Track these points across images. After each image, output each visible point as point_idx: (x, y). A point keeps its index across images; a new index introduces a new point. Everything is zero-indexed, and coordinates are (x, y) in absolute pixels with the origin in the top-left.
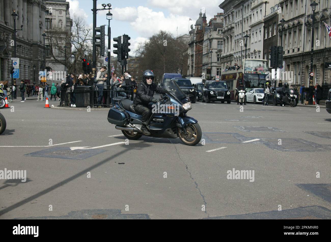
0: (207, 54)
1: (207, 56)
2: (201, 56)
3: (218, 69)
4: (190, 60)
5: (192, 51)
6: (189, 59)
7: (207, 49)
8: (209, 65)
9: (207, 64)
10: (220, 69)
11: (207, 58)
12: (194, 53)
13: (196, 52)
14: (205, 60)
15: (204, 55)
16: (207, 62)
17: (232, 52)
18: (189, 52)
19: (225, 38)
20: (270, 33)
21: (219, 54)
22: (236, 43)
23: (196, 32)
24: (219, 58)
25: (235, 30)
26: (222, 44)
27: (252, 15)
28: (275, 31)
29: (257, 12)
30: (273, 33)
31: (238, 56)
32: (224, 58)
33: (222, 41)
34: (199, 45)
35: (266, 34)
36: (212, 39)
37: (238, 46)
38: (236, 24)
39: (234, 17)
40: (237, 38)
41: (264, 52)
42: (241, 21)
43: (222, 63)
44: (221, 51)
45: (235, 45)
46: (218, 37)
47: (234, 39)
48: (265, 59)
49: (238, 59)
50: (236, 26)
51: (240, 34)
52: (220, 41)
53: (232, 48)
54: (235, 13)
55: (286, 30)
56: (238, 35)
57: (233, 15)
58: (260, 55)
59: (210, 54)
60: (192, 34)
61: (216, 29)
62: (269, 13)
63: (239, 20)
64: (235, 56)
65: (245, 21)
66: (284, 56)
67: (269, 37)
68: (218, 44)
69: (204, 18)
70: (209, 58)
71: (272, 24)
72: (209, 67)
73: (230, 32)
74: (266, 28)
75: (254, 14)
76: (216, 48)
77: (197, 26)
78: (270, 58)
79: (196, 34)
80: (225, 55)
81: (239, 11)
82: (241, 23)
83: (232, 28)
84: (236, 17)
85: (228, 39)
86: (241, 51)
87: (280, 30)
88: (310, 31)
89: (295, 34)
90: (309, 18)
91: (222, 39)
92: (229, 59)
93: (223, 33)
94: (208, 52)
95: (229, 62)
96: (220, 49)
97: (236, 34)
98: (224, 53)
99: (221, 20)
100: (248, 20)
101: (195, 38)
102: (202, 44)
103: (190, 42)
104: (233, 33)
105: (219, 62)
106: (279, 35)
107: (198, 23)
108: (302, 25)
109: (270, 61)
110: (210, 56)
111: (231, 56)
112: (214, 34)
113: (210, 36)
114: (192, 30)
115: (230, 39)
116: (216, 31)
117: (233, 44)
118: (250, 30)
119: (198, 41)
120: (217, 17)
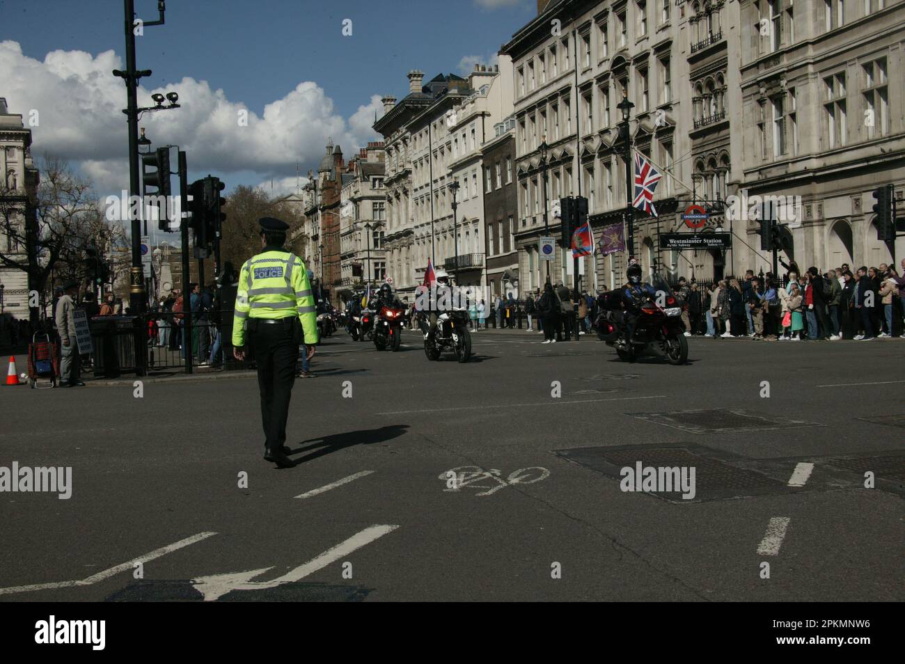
0: (350, 232)
1: (351, 237)
2: (335, 237)
3: (376, 264)
4: (311, 247)
5: (315, 228)
6: (309, 245)
7: (350, 221)
8: (357, 257)
9: (351, 255)
10: (383, 264)
11: (351, 240)
12: (320, 232)
13: (324, 229)
14: (346, 246)
15: (342, 235)
16: (351, 249)
17: (410, 226)
18: (308, 229)
19: (392, 195)
20: (499, 179)
21: (377, 232)
22: (417, 204)
23: (320, 186)
24: (378, 239)
25: (413, 177)
26: (383, 210)
27: (453, 142)
28: (509, 173)
29: (464, 136)
30: (504, 179)
31: (424, 234)
32: (391, 238)
33: (383, 203)
34: (329, 214)
35: (489, 182)
36: (361, 199)
37: (422, 212)
38: (415, 162)
39: (409, 149)
40: (420, 193)
41: (487, 220)
42: (426, 156)
43: (387, 251)
44: (381, 225)
45: (416, 209)
46: (374, 193)
47: (412, 196)
48: (491, 236)
49: (426, 240)
50: (416, 167)
51: (427, 185)
52: (378, 204)
53: (410, 216)
54: (411, 141)
55: (536, 171)
56: (421, 188)
57: (407, 145)
58: (476, 231)
59: (357, 232)
60: (312, 191)
61: (368, 176)
62: (492, 136)
63: (421, 155)
64: (417, 233)
65: (436, 157)
66: (535, 227)
67: (496, 189)
68: (374, 210)
69: (338, 155)
70: (356, 240)
71: (502, 160)
72: (356, 260)
73: (403, 182)
74: (488, 168)
75: (456, 141)
76: (370, 217)
77: (323, 174)
78: (501, 233)
79: (322, 190)
80: (393, 232)
81: (421, 135)
82: (428, 161)
83: (408, 172)
84: (415, 148)
85: (398, 197)
86: (432, 222)
87: (521, 171)
88: (591, 170)
89: (558, 180)
90: (589, 143)
91: (383, 198)
92: (404, 240)
93: (386, 185)
94: (352, 228)
95: (404, 248)
96: (378, 219)
97: (416, 185)
98: (391, 228)
99: (377, 157)
100: (443, 153)
101: (319, 199)
102: (338, 212)
103: (309, 209)
104: (410, 182)
105: (379, 249)
106: (518, 182)
107: (325, 166)
108: (572, 158)
109: (501, 241)
110: (358, 237)
111: (408, 233)
112: (365, 189)
113: (356, 193)
114: (312, 181)
115: (402, 196)
116: (368, 181)
117: (410, 209)
118: (449, 175)
119: (326, 205)
120: (369, 151)
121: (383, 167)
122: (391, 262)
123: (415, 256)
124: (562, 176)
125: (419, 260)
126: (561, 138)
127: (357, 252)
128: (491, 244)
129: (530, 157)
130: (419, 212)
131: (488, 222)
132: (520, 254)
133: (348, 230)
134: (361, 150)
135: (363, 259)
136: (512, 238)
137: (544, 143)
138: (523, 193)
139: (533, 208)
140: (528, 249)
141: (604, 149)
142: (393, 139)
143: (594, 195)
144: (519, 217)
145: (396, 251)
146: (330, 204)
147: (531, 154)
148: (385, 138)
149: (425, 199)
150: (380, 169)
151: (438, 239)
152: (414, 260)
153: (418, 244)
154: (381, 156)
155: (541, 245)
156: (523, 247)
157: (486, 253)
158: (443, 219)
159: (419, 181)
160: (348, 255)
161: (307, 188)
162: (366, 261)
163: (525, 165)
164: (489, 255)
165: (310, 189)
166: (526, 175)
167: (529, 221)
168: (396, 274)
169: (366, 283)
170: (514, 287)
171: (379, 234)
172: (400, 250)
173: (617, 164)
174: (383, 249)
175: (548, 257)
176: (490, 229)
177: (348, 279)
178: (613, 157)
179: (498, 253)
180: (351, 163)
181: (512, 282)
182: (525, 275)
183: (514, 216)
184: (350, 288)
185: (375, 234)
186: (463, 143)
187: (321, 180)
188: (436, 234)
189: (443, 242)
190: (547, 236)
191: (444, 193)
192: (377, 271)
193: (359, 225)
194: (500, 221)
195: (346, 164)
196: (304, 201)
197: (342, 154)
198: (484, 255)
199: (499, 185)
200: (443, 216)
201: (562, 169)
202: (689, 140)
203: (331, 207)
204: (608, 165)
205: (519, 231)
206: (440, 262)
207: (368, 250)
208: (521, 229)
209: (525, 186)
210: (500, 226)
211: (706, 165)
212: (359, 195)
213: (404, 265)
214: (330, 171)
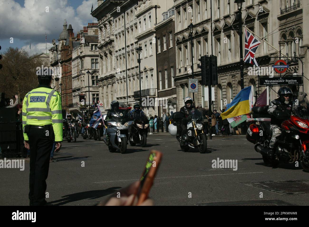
0: (78, 76)
1: (78, 79)
2: (69, 79)
3: (93, 95)
6: (53, 84)
7: (78, 69)
8: (82, 90)
9: (79, 90)
10: (98, 95)
11: (79, 81)
13: (62, 74)
14: (75, 84)
15: (73, 78)
16: (79, 86)
17: (113, 72)
19: (103, 54)
20: (165, 45)
21: (94, 76)
22: (118, 60)
23: (60, 48)
24: (94, 80)
25: (115, 43)
26: (97, 63)
27: (138, 23)
28: (171, 42)
29: (145, 20)
30: (168, 45)
31: (122, 77)
32: (102, 80)
33: (97, 59)
34: (65, 65)
35: (159, 47)
36: (84, 57)
37: (120, 64)
38: (116, 35)
39: (113, 27)
40: (119, 53)
41: (158, 69)
42: (123, 32)
43: (100, 87)
44: (96, 72)
45: (117, 63)
46: (92, 53)
47: (115, 55)
48: (160, 79)
49: (123, 81)
50: (117, 38)
51: (123, 49)
52: (94, 59)
53: (113, 67)
54: (113, 22)
55: (187, 41)
56: (120, 50)
57: (111, 25)
58: (152, 75)
59: (82, 76)
60: (55, 52)
61: (89, 43)
62: (161, 20)
63: (120, 31)
64: (117, 77)
65: (128, 32)
66: (186, 73)
67: (163, 51)
68: (92, 63)
69: (70, 31)
70: (81, 81)
71: (167, 34)
72: (81, 92)
73: (109, 46)
74: (159, 39)
75: (140, 22)
76: (90, 68)
77: (61, 41)
78: (166, 77)
79: (61, 51)
80: (103, 76)
81: (119, 19)
82: (123, 35)
83: (112, 41)
84: (116, 26)
85: (106, 55)
86: (126, 70)
87: (178, 40)
88: (219, 40)
89: (199, 45)
90: (218, 24)
91: (97, 56)
92: (110, 81)
93: (99, 48)
94: (79, 74)
95: (110, 85)
96: (95, 68)
97: (117, 49)
98: (102, 74)
99: (94, 32)
100: (132, 30)
101: (59, 56)
102: (70, 64)
103: (53, 62)
104: (113, 47)
105: (95, 86)
106: (176, 47)
107: (63, 37)
108: (208, 33)
109: (166, 81)
110: (83, 79)
111: (112, 76)
112: (87, 51)
113: (81, 53)
114: (55, 46)
115: (109, 55)
116: (88, 46)
117: (113, 62)
118: (136, 43)
119: (63, 60)
120: (89, 28)
121: (97, 38)
122: (102, 93)
123: (116, 90)
124: (202, 43)
125: (119, 92)
126: (201, 21)
127: (82, 88)
128: (161, 83)
129: (183, 32)
130: (119, 64)
131: (159, 70)
132: (177, 89)
133: (76, 75)
134: (84, 28)
135: (86, 92)
136: (173, 79)
137: (191, 24)
138: (179, 54)
139: (185, 62)
140: (182, 86)
141: (227, 27)
142: (103, 21)
143: (221, 54)
144: (177, 67)
145: (105, 87)
146: (66, 59)
147: (183, 30)
148: (98, 21)
149: (122, 57)
150: (95, 39)
151: (130, 80)
152: (115, 93)
153: (118, 83)
154: (96, 31)
155: (190, 84)
156: (180, 85)
157: (158, 88)
158: (133, 68)
159: (119, 47)
160: (77, 90)
161: (52, 50)
162: (88, 93)
163: (180, 37)
164: (159, 90)
165: (54, 50)
166: (181, 43)
167: (183, 70)
168: (105, 100)
169: (87, 106)
170: (174, 108)
171: (95, 77)
172: (108, 87)
173: (234, 36)
174: (97, 86)
175: (193, 91)
176: (160, 74)
177: (77, 104)
178: (232, 32)
179: (165, 88)
180: (78, 35)
181: (173, 105)
182: (180, 101)
183: (174, 67)
184: (78, 109)
185: (93, 77)
186: (144, 24)
187: (61, 45)
188: (128, 77)
189: (133, 82)
190: (193, 78)
191: (133, 54)
192: (94, 99)
193: (83, 72)
194: (166, 70)
195: (75, 36)
196: (50, 57)
197: (73, 30)
198: (157, 90)
199: (165, 49)
200: (132, 67)
201: (202, 39)
202: (277, 21)
203: (66, 61)
204: (229, 37)
205: (177, 75)
206: (131, 93)
207: (89, 87)
208: (178, 74)
209: (180, 49)
210: (166, 73)
211: (287, 36)
212: (83, 54)
213: (110, 96)
214: (65, 40)
